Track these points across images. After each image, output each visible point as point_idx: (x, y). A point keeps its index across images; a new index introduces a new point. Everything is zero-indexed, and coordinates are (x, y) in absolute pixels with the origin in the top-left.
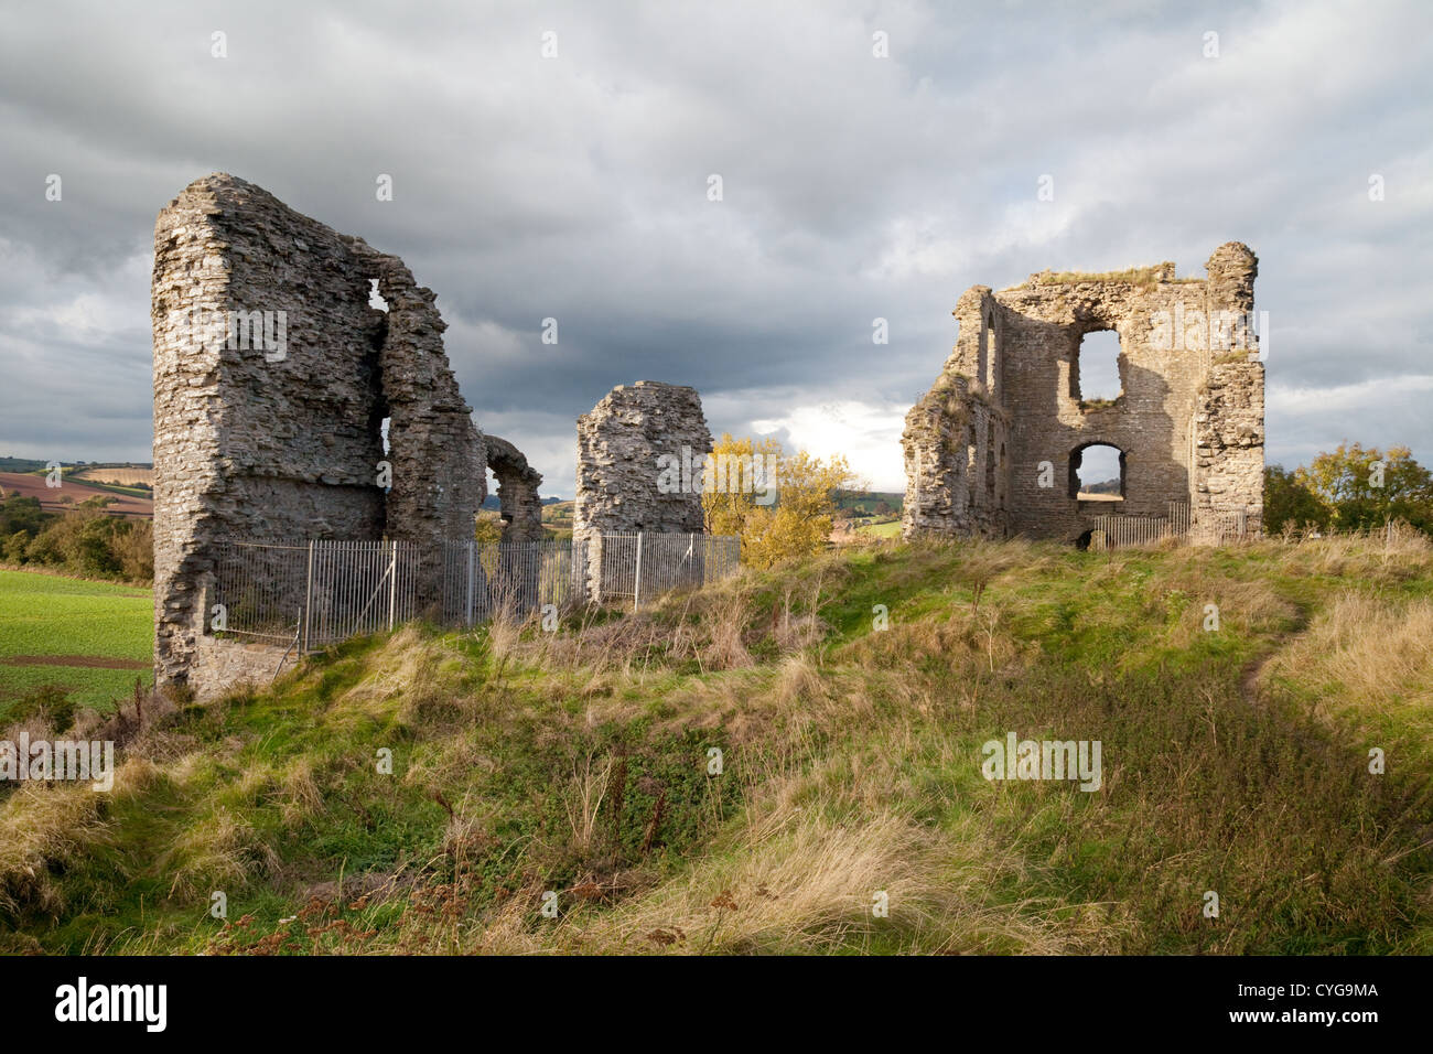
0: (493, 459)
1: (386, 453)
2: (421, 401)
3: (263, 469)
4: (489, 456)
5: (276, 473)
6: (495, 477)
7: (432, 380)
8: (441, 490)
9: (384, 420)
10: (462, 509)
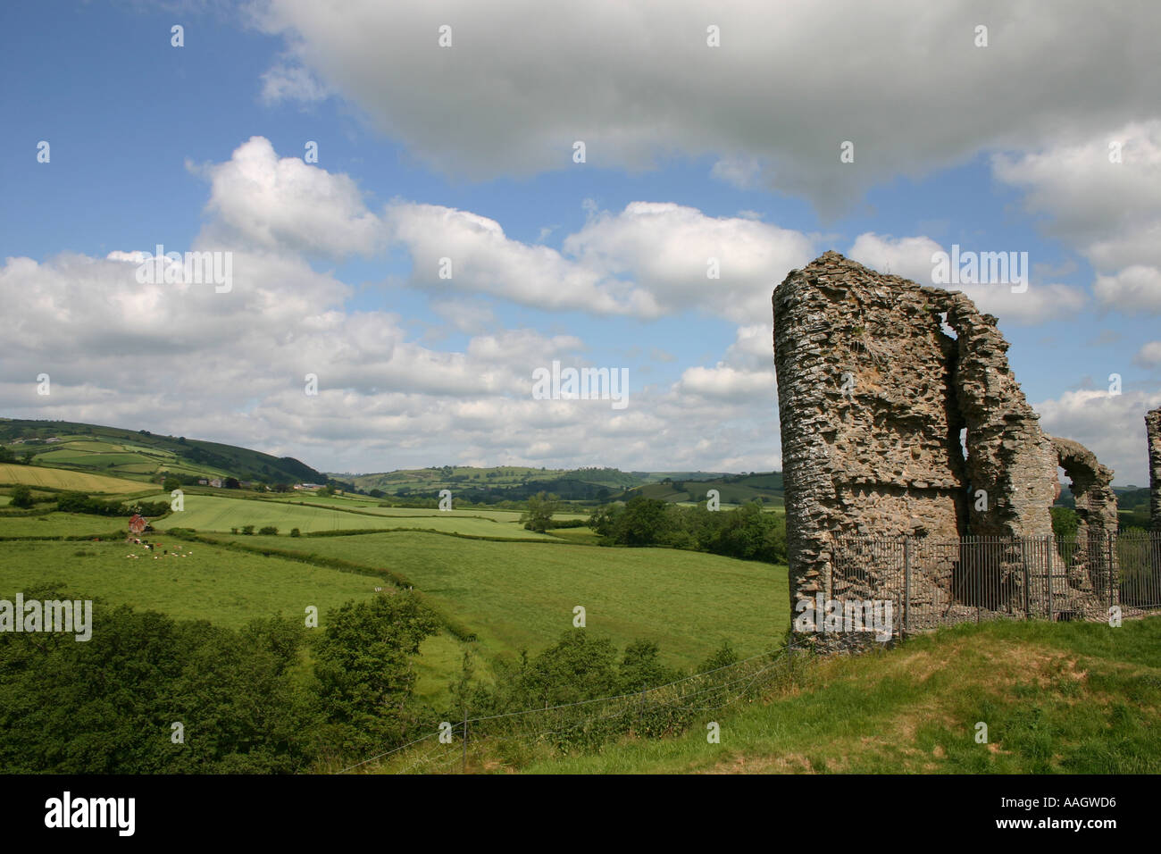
0: (1063, 458)
1: (966, 459)
2: (992, 412)
3: (864, 478)
4: (1060, 456)
5: (874, 481)
6: (1066, 474)
7: (1001, 393)
8: (1017, 489)
9: (962, 430)
10: (1037, 506)
